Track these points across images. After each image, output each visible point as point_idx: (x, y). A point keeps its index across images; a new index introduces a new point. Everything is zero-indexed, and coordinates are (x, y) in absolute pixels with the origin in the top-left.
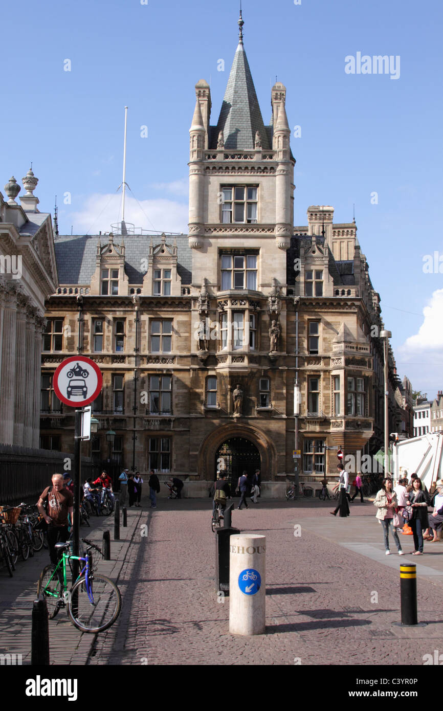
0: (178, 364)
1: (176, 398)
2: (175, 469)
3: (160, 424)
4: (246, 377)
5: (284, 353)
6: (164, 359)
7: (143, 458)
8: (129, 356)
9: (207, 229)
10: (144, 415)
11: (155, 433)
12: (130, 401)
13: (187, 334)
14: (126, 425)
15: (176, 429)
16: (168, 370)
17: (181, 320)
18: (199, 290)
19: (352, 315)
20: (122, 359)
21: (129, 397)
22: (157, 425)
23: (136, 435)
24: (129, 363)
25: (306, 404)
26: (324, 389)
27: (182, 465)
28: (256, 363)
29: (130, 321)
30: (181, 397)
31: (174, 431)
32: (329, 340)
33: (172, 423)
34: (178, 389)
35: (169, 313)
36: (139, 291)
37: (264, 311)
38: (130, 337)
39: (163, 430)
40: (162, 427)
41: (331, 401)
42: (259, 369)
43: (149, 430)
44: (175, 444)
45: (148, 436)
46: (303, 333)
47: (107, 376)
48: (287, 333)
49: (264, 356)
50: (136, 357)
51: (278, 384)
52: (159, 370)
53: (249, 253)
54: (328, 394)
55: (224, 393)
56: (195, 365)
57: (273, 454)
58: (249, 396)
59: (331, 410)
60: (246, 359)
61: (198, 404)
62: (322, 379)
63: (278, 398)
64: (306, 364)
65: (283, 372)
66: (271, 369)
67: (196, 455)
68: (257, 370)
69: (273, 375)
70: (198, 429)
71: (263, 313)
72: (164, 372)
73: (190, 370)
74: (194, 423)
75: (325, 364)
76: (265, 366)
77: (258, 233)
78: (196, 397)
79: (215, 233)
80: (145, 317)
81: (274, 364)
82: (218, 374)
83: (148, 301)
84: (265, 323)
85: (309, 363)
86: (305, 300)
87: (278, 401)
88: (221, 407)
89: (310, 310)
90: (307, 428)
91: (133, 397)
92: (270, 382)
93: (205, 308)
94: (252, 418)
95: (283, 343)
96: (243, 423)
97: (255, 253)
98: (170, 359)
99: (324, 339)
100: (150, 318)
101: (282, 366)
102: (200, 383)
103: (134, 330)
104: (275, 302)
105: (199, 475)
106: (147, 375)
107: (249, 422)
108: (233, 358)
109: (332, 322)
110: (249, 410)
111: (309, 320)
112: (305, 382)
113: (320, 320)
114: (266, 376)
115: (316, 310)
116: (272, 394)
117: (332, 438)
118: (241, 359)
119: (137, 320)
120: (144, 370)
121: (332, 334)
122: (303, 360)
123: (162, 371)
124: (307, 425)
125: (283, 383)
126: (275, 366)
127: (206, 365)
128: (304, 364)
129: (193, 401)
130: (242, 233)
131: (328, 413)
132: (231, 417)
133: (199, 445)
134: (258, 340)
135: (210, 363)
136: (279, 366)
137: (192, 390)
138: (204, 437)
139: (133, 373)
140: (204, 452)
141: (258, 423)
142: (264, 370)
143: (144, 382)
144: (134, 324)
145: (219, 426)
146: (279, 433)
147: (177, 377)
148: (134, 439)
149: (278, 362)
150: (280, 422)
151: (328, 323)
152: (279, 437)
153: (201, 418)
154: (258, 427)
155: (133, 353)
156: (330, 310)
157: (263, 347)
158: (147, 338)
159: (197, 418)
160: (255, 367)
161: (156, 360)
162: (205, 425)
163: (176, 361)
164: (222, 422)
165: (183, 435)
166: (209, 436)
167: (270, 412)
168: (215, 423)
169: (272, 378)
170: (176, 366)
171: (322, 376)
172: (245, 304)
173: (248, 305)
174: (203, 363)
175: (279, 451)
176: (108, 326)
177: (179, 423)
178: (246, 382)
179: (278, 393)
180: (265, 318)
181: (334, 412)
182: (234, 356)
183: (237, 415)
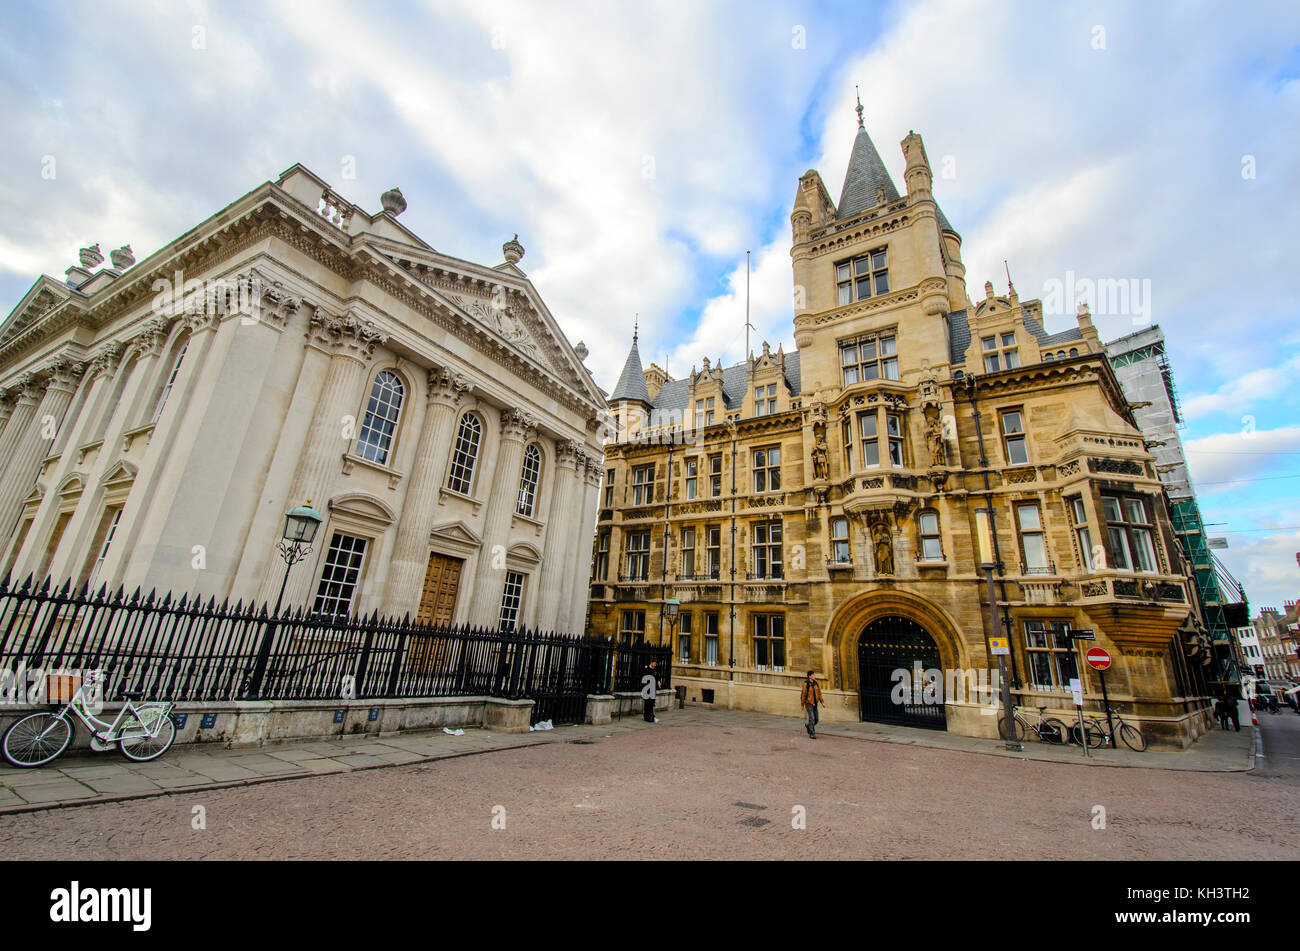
0: (789, 504)
1: (788, 553)
3: (767, 594)
4: (890, 511)
5: (959, 468)
6: (771, 502)
7: (745, 646)
8: (725, 500)
9: (819, 321)
10: (744, 580)
11: (758, 608)
12: (726, 561)
13: (799, 462)
14: (721, 595)
15: (789, 602)
16: (776, 514)
17: (789, 443)
18: (811, 398)
19: (1088, 387)
20: (716, 505)
21: (726, 555)
22: (761, 596)
23: (735, 611)
24: (725, 510)
25: (1017, 553)
26: (1051, 523)
27: (801, 661)
28: (908, 488)
29: (726, 455)
30: (795, 552)
31: (787, 603)
32: (1046, 436)
33: (784, 592)
34: (791, 540)
35: (775, 436)
36: (738, 417)
37: (912, 408)
38: (727, 475)
39: (771, 603)
40: (770, 598)
41: (1072, 547)
42: (913, 498)
43: (752, 603)
45: (751, 612)
46: (991, 433)
47: (700, 530)
48: (959, 437)
49: (922, 477)
50: (733, 500)
51: (953, 520)
52: (764, 515)
53: (883, 335)
54: (1061, 532)
55: (858, 542)
56: (811, 503)
57: (960, 649)
58: (902, 543)
59: (1074, 562)
60: (886, 482)
61: (818, 560)
62: (1044, 506)
63: (955, 544)
64: (1005, 482)
65: (958, 498)
66: (937, 496)
67: (820, 644)
68: (909, 499)
69: (942, 505)
70: (822, 600)
71: (912, 412)
72: (771, 518)
73: (804, 511)
74: (815, 591)
75: (1046, 479)
76: (925, 492)
77: (893, 305)
78: (816, 549)
79: (830, 322)
80: (744, 448)
81: (940, 487)
82: (847, 512)
83: (746, 426)
84: (918, 426)
85: (1011, 481)
86: (986, 378)
87: (959, 549)
88: (855, 564)
89: (998, 394)
90: (1027, 597)
91: (730, 555)
92: (938, 519)
93: (819, 418)
94: (911, 581)
95: (954, 452)
96: (895, 590)
97: (891, 333)
98: (778, 498)
99: (1035, 437)
100: (751, 448)
101: (957, 489)
102: (820, 528)
103: (731, 466)
104: (929, 389)
105: (826, 680)
106: (748, 523)
107: (907, 588)
108: (864, 483)
109: (1046, 406)
110: (905, 565)
111: (999, 410)
112: (1007, 514)
113: (1022, 406)
114: (930, 509)
115: (1010, 392)
116: (944, 538)
117: (1088, 618)
118: (878, 482)
119: (734, 453)
120: (744, 517)
121: (1050, 425)
122: (997, 477)
123: (768, 516)
124: (1026, 592)
125: (963, 519)
126: (943, 490)
127: (827, 500)
128: (1001, 484)
129: (811, 557)
130: (868, 312)
131: (1069, 569)
132: (874, 579)
133: (824, 627)
134: (907, 453)
135: (834, 496)
136: (951, 490)
137: (808, 540)
138: (832, 614)
139: (730, 522)
140: (834, 639)
141: (923, 590)
142: (925, 499)
143: (744, 534)
144: (731, 458)
145: (854, 595)
146: (968, 608)
147: (789, 523)
148: (732, 616)
149: (948, 482)
150: (967, 588)
151: (1039, 409)
152: (967, 615)
153: (824, 582)
154: (924, 597)
155: (730, 495)
156: (1039, 387)
157: (918, 462)
158: (748, 474)
159: (819, 583)
160: (905, 494)
161: (760, 502)
162: (831, 594)
163: (786, 500)
164: (860, 589)
165: (800, 611)
166: (839, 611)
167: (944, 569)
168: (848, 591)
169: (941, 511)
170: (787, 507)
171: (1044, 501)
172: (876, 400)
173: (881, 400)
174: (822, 499)
175: (972, 641)
176: (701, 466)
177: (795, 592)
178: (893, 520)
179: (955, 536)
180: (917, 419)
181: (1082, 566)
182: (865, 479)
183: (882, 576)
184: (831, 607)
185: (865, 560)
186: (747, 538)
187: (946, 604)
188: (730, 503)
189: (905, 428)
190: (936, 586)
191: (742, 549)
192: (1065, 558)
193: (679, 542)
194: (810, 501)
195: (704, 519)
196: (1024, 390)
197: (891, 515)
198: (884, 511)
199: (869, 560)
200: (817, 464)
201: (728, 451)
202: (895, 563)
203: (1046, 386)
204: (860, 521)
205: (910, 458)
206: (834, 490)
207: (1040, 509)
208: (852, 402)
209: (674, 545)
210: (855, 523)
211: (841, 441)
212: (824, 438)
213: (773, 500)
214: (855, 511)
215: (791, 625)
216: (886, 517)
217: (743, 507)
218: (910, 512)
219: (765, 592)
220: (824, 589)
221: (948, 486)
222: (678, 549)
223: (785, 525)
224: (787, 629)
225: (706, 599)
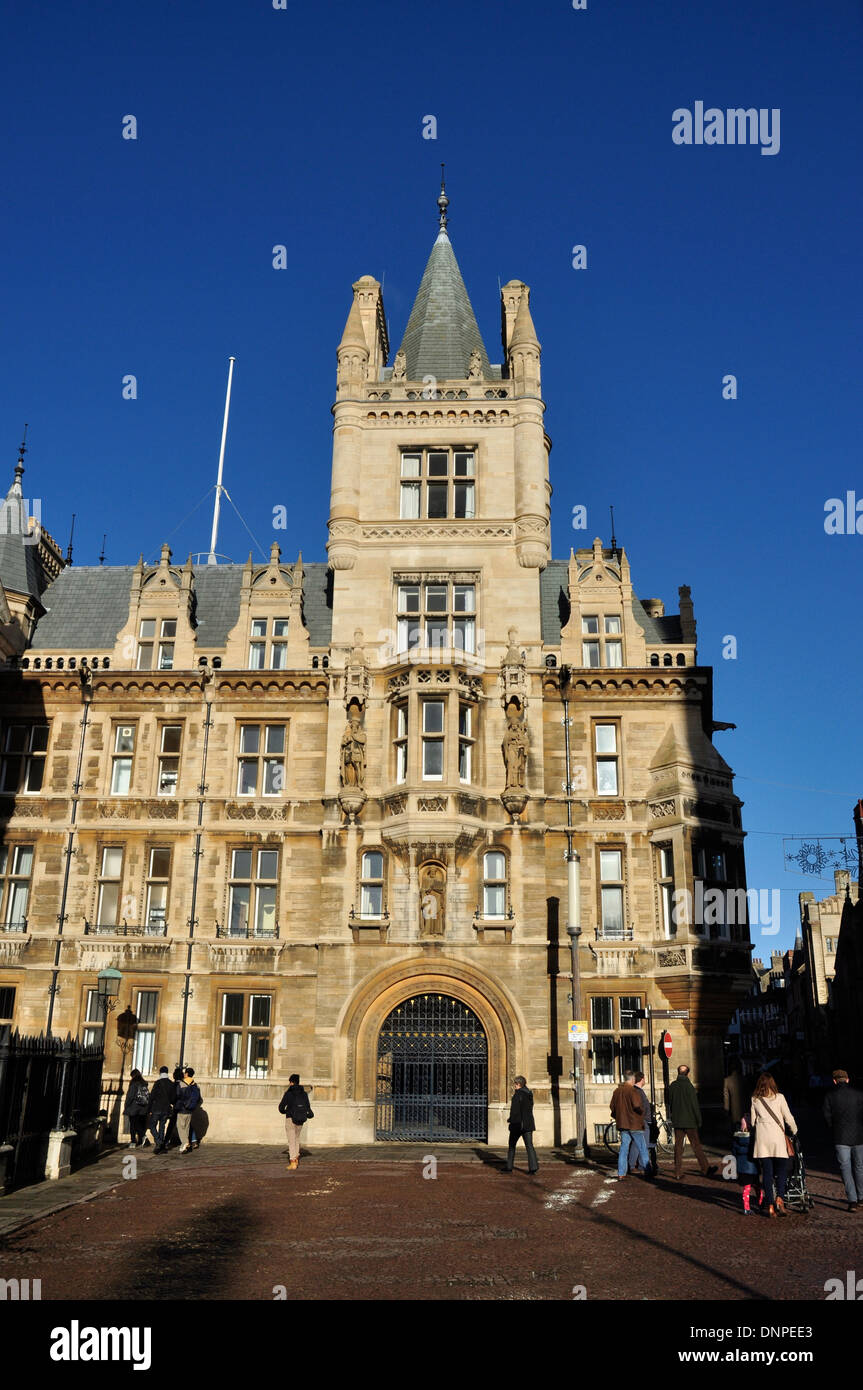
0: (295, 820)
1: (287, 898)
2: (279, 1072)
3: (249, 960)
4: (450, 845)
5: (540, 793)
6: (266, 813)
7: (205, 1041)
8: (186, 803)
9: (368, 533)
10: (212, 936)
11: (232, 981)
12: (182, 904)
13: (319, 754)
14: (169, 959)
15: (286, 973)
16: (272, 834)
17: (305, 721)
18: (348, 655)
19: (691, 706)
21: (181, 895)
22: (239, 963)
23: (192, 986)
24: (184, 818)
25: (595, 911)
26: (635, 874)
28: (475, 815)
29: (192, 725)
30: (300, 896)
31: (280, 975)
32: (641, 763)
33: (277, 958)
34: (293, 877)
35: (280, 706)
36: (217, 663)
37: (491, 699)
38: (192, 759)
39: (255, 975)
40: (253, 966)
41: (653, 906)
42: (480, 830)
43: (221, 974)
44: (281, 1010)
45: (220, 988)
46: (581, 749)
47: (134, 848)
48: (545, 749)
49: (494, 800)
50: (201, 803)
51: (527, 863)
52: (252, 835)
53: (458, 580)
54: (644, 887)
55: (399, 886)
56: (333, 822)
57: (517, 1034)
58: (458, 892)
59: (653, 924)
60: (451, 805)
61: (338, 911)
62: (629, 853)
63: (526, 896)
64: (590, 817)
65: (537, 835)
66: (510, 829)
67: (332, 1036)
68: (476, 830)
69: (516, 842)
70: (338, 970)
71: (489, 704)
72: (264, 838)
73: (321, 832)
74: (328, 958)
75: (635, 818)
76: (496, 822)
77: (478, 538)
78: (335, 895)
79: (386, 539)
80: (226, 717)
81: (516, 816)
82: (387, 841)
83: (233, 681)
84: (495, 726)
85: (598, 816)
86: (584, 674)
87: (528, 904)
88: (391, 918)
89: (594, 697)
90: (599, 968)
91: (189, 895)
92: (508, 860)
93: (355, 691)
94: (466, 946)
95: (537, 770)
96: (443, 956)
97: (470, 580)
98: (278, 808)
99: (629, 762)
100: (237, 719)
101: (536, 821)
102: (344, 862)
103: (200, 745)
104: (516, 675)
105: (335, 1087)
106: (223, 844)
107: (460, 955)
108: (421, 802)
109: (646, 723)
110: (459, 925)
111: (593, 718)
112: (589, 859)
113: (619, 718)
114: (500, 848)
115: (609, 697)
116: (513, 888)
117: (659, 992)
118: (440, 803)
119: (208, 724)
120: (217, 834)
121: (647, 749)
122: (583, 809)
123: (259, 836)
124: (599, 960)
125: (538, 863)
126: (519, 823)
127: (358, 821)
128: (586, 819)
129: (327, 905)
130: (442, 538)
131: (647, 933)
132: (416, 941)
133: (337, 1011)
134: (478, 764)
135: (368, 816)
136: (528, 823)
137: (324, 880)
138: (351, 992)
139: (193, 840)
140: (351, 1028)
141: (479, 956)
142: (494, 832)
143: (215, 862)
144: (202, 732)
145: (386, 964)
146: (533, 983)
147: (293, 850)
148: (186, 994)
149: (525, 812)
150: (534, 956)
151: (638, 726)
152: (529, 992)
153: (343, 945)
154: (482, 968)
155: (194, 794)
156: (640, 697)
157: (490, 778)
158: (229, 763)
159: (335, 946)
160: (471, 824)
161: (248, 812)
162: (352, 963)
163: (292, 813)
164: (393, 955)
165: (300, 987)
166: (362, 988)
167: (508, 930)
168: (377, 958)
169: (512, 850)
170: (292, 824)
171: (630, 846)
172: (447, 680)
173: (454, 682)
174: (352, 817)
175: (532, 1027)
176: (145, 737)
177: (294, 959)
178: (453, 858)
179: (526, 886)
180: (495, 714)
181: (661, 929)
182: (422, 796)
183: (430, 939)
184: (350, 981)
185: (406, 914)
186: (221, 869)
187: (508, 977)
188: (195, 808)
189: (478, 725)
190: (497, 952)
191: (210, 887)
192: (644, 919)
193: (93, 867)
194: (331, 819)
195: (144, 832)
196: (624, 697)
197: (451, 852)
198: (442, 845)
199: (411, 914)
200: (348, 762)
201: (197, 717)
202: (447, 919)
203: (647, 697)
204: (406, 858)
205: (481, 772)
206: (369, 806)
207: (623, 856)
208: (413, 677)
209: (83, 871)
210: (396, 858)
211: (387, 732)
212: (361, 723)
213: (270, 810)
214: (401, 841)
215: (284, 1007)
216: (442, 854)
217: (216, 816)
218: (475, 847)
219: (246, 957)
220: (343, 955)
221: (524, 816)
222: (90, 878)
223: (287, 852)
224: (278, 1014)
225: (140, 965)
